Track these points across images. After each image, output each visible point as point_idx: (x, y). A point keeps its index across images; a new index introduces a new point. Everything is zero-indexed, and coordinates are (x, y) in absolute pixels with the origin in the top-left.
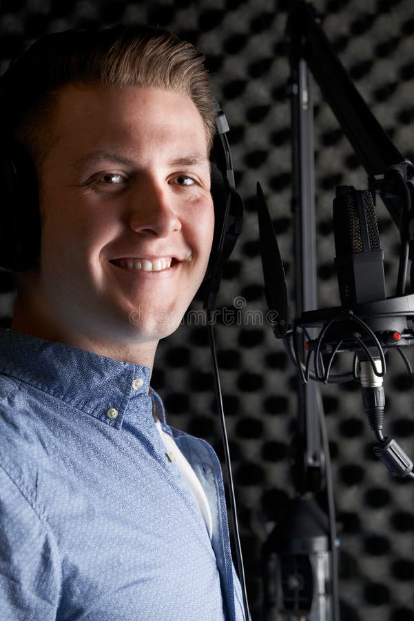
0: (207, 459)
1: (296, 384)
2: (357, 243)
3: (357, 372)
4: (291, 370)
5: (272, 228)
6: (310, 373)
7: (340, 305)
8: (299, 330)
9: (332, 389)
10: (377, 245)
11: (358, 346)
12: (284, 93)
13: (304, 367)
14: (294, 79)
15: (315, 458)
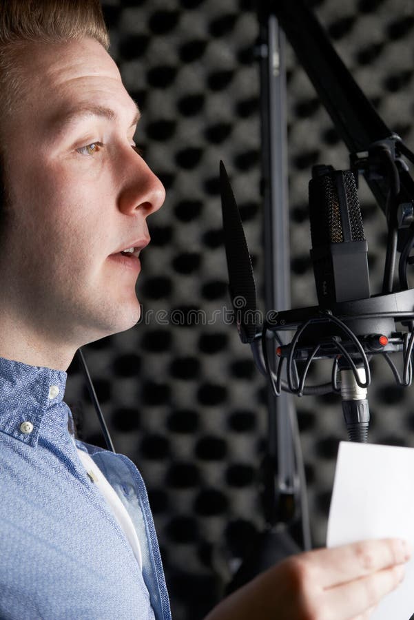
0: (128, 478)
1: (266, 396)
2: (336, 233)
3: (338, 383)
4: (260, 380)
5: (237, 214)
6: (282, 383)
7: (318, 304)
8: (269, 333)
9: (308, 402)
10: (359, 234)
11: (337, 352)
12: (251, 55)
13: (274, 377)
14: (263, 39)
15: (288, 483)
